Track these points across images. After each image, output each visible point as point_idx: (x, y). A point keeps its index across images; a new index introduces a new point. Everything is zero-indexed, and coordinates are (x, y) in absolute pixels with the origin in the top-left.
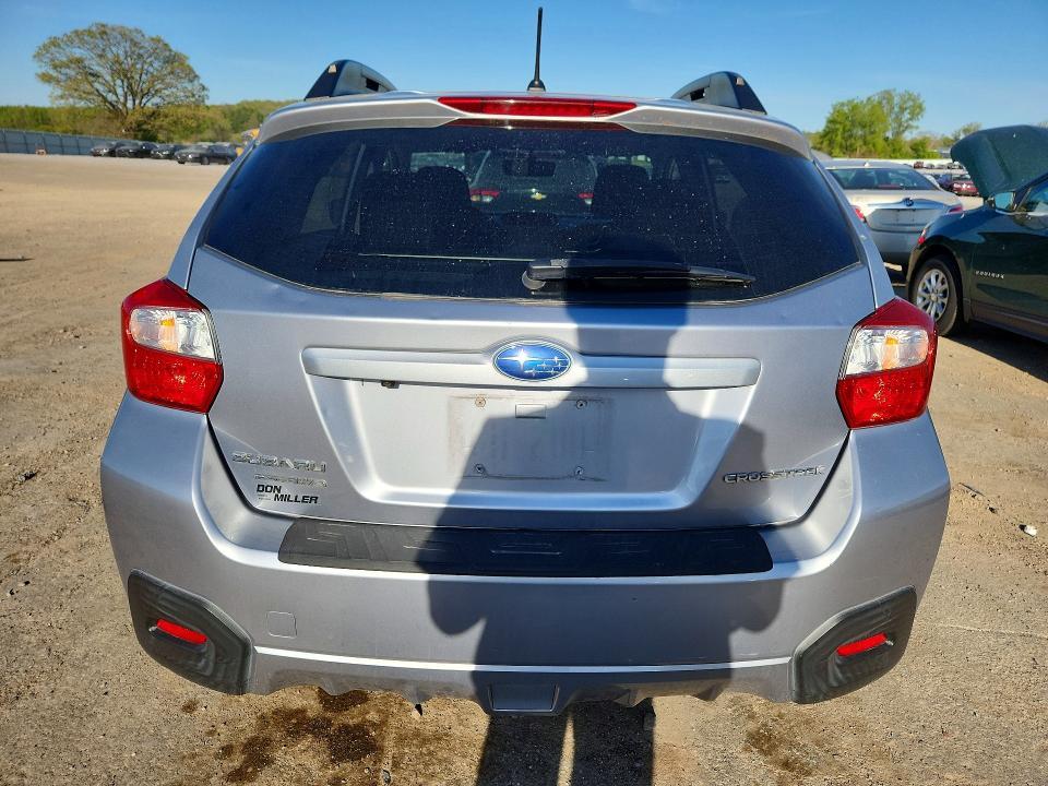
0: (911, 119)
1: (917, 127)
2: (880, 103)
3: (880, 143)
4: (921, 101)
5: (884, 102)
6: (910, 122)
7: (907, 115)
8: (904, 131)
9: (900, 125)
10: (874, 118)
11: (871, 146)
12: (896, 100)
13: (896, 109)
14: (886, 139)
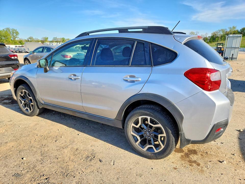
0: (16, 35)
1: (19, 37)
2: (7, 31)
3: (11, 41)
4: (17, 31)
5: (8, 31)
6: (17, 36)
7: (15, 35)
8: (15, 38)
9: (14, 37)
10: (7, 35)
11: (8, 42)
12: (11, 30)
13: (12, 33)
14: (12, 40)
